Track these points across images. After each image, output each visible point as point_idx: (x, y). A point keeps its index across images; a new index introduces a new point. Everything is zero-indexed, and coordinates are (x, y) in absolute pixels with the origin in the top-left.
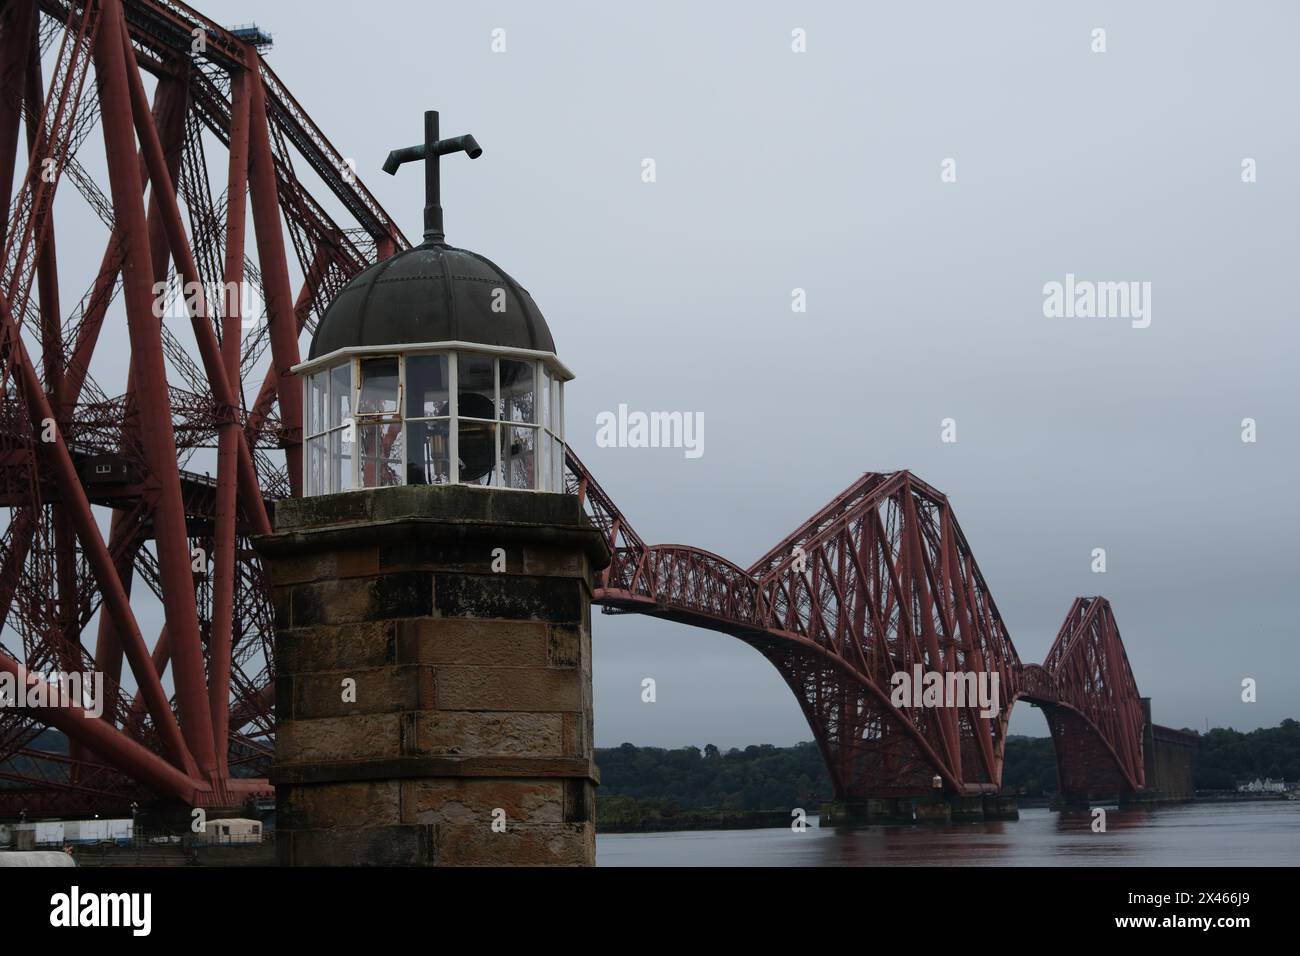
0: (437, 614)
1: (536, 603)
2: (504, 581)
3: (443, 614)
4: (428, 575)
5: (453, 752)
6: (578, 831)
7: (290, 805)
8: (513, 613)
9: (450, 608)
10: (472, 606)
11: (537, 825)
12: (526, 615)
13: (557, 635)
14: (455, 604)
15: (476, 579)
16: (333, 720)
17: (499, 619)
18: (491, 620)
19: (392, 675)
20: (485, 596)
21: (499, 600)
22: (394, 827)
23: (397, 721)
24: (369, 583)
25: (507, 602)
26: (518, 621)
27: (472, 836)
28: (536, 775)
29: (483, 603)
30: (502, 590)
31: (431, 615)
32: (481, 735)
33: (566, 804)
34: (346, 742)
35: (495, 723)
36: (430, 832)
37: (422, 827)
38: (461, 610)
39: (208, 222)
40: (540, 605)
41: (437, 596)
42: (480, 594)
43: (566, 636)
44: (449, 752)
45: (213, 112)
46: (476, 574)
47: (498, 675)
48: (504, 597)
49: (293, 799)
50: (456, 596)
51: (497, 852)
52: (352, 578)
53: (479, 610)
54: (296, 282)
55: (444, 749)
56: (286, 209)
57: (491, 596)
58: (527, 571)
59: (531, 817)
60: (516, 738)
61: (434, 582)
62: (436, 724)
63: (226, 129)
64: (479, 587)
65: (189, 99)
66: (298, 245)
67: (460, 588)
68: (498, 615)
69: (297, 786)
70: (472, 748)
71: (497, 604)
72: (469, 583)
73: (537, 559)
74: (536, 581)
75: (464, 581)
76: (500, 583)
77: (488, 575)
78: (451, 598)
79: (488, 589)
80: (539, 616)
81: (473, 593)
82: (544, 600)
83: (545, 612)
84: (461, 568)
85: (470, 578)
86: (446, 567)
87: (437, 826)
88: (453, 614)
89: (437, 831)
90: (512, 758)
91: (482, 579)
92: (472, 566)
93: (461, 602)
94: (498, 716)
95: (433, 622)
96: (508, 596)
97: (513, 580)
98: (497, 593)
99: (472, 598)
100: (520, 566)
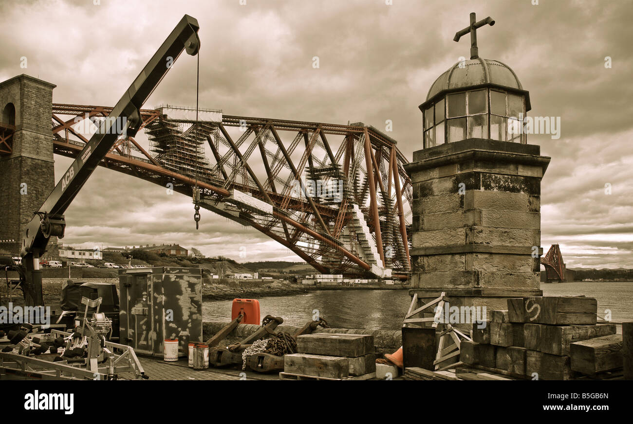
0: (482, 189)
1: (523, 186)
2: (510, 177)
3: (485, 189)
4: (479, 173)
5: (488, 243)
7: (418, 263)
8: (513, 190)
9: (488, 187)
10: (497, 186)
11: (522, 273)
12: (518, 191)
13: (531, 200)
14: (490, 185)
15: (498, 176)
16: (437, 231)
17: (508, 192)
18: (505, 192)
19: (462, 213)
20: (502, 183)
21: (508, 184)
22: (462, 271)
23: (464, 231)
24: (453, 178)
25: (511, 186)
26: (515, 193)
27: (495, 276)
28: (522, 253)
30: (509, 181)
31: (480, 189)
32: (499, 237)
33: (533, 265)
34: (442, 240)
35: (505, 232)
36: (478, 275)
37: (475, 272)
38: (492, 188)
39: (385, 176)
40: (524, 188)
41: (482, 182)
42: (500, 182)
43: (535, 200)
44: (486, 243)
45: (386, 156)
46: (498, 174)
47: (507, 214)
48: (510, 184)
49: (419, 261)
50: (490, 182)
51: (505, 282)
52: (445, 177)
53: (500, 188)
54: (401, 186)
55: (484, 242)
56: (400, 174)
57: (504, 183)
58: (520, 174)
59: (520, 270)
60: (514, 239)
61: (481, 177)
62: (481, 232)
63: (389, 159)
64: (500, 179)
65: (381, 154)
66: (402, 180)
67: (492, 179)
68: (507, 190)
69: (421, 256)
70: (496, 242)
71: (507, 186)
72: (496, 177)
73: (524, 169)
74: (522, 178)
75: (494, 177)
76: (508, 178)
77: (504, 174)
78: (488, 183)
79: (504, 180)
80: (524, 192)
81: (497, 181)
82: (526, 186)
83: (526, 190)
84: (493, 171)
85: (496, 175)
86: (486, 170)
87: (481, 271)
88: (489, 189)
89: (481, 274)
90: (513, 246)
91: (501, 176)
92: (497, 170)
93: (493, 185)
94: (506, 230)
95: (481, 192)
96: (511, 183)
97: (513, 177)
98: (507, 182)
99: (497, 183)
100: (517, 172)
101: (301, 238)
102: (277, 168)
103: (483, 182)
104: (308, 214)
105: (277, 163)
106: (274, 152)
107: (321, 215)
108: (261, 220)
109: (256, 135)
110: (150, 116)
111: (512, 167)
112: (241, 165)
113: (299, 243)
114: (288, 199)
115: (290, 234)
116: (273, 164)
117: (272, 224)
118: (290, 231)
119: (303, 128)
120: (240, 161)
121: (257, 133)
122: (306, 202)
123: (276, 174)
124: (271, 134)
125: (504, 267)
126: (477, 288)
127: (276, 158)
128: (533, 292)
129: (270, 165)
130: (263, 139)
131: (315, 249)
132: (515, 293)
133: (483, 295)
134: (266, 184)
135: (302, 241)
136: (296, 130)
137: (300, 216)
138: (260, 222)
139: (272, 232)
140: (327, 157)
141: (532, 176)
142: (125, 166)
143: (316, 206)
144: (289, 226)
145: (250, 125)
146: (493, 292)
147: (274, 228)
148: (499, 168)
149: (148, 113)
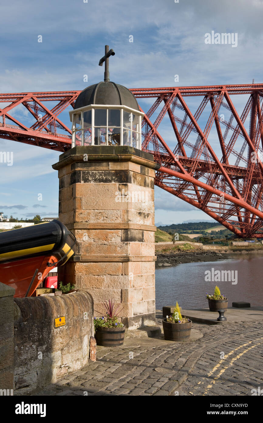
0: (82, 182)
1: (114, 178)
3: (84, 182)
4: (80, 171)
5: (86, 221)
6: (126, 245)
8: (106, 181)
9: (86, 180)
10: (93, 180)
11: (113, 243)
12: (110, 181)
13: (120, 187)
14: (88, 179)
15: (95, 172)
17: (102, 183)
18: (99, 183)
19: (73, 200)
20: (97, 176)
21: (102, 177)
23: (73, 213)
25: (104, 178)
26: (108, 183)
27: (92, 246)
28: (113, 228)
29: (97, 179)
30: (103, 175)
31: (80, 182)
32: (95, 216)
33: (122, 237)
35: (100, 213)
38: (90, 181)
40: (115, 179)
42: (96, 176)
43: (123, 187)
44: (85, 221)
47: (101, 199)
48: (103, 177)
51: (100, 250)
53: (95, 180)
55: (84, 221)
57: (99, 176)
58: (111, 169)
59: (111, 240)
60: (107, 217)
61: (81, 173)
62: (81, 214)
64: (96, 174)
67: (90, 174)
68: (101, 182)
70: (92, 221)
71: (101, 178)
72: (93, 173)
73: (114, 165)
74: (113, 171)
75: (91, 173)
76: (102, 172)
77: (98, 170)
78: (87, 177)
79: (99, 174)
80: (114, 182)
81: (94, 175)
82: (116, 177)
83: (117, 180)
84: (90, 168)
85: (93, 171)
86: (85, 169)
87: (81, 243)
88: (87, 182)
89: (81, 245)
90: (105, 223)
91: (97, 171)
92: (93, 168)
93: (90, 179)
94: (101, 211)
95: (81, 185)
96: (105, 176)
97: (106, 171)
98: (101, 175)
99: (93, 177)
100: (108, 167)
101: (211, 199)
102: (186, 132)
103: (83, 177)
104: (217, 174)
105: (185, 128)
106: (182, 119)
107: (228, 175)
108: (173, 183)
109: (165, 103)
110: (72, 97)
111: (105, 164)
112: (152, 134)
113: (209, 204)
114: (197, 162)
115: (201, 196)
116: (182, 129)
117: (183, 186)
118: (200, 193)
119: (209, 92)
120: (151, 129)
121: (166, 101)
122: (214, 164)
123: (185, 139)
124: (179, 102)
125: (99, 239)
126: (78, 255)
127: (184, 123)
128: (121, 257)
129: (179, 130)
130: (171, 106)
131: (227, 210)
132: (107, 258)
133: (82, 261)
134: (176, 149)
135: (212, 202)
136: (202, 95)
137: (209, 177)
138: (172, 185)
139: (184, 194)
140: (232, 117)
141: (121, 169)
142: (53, 143)
143: (224, 167)
144: (199, 188)
145: (159, 95)
146: (90, 258)
147: (185, 191)
148: (95, 166)
149: (71, 94)
